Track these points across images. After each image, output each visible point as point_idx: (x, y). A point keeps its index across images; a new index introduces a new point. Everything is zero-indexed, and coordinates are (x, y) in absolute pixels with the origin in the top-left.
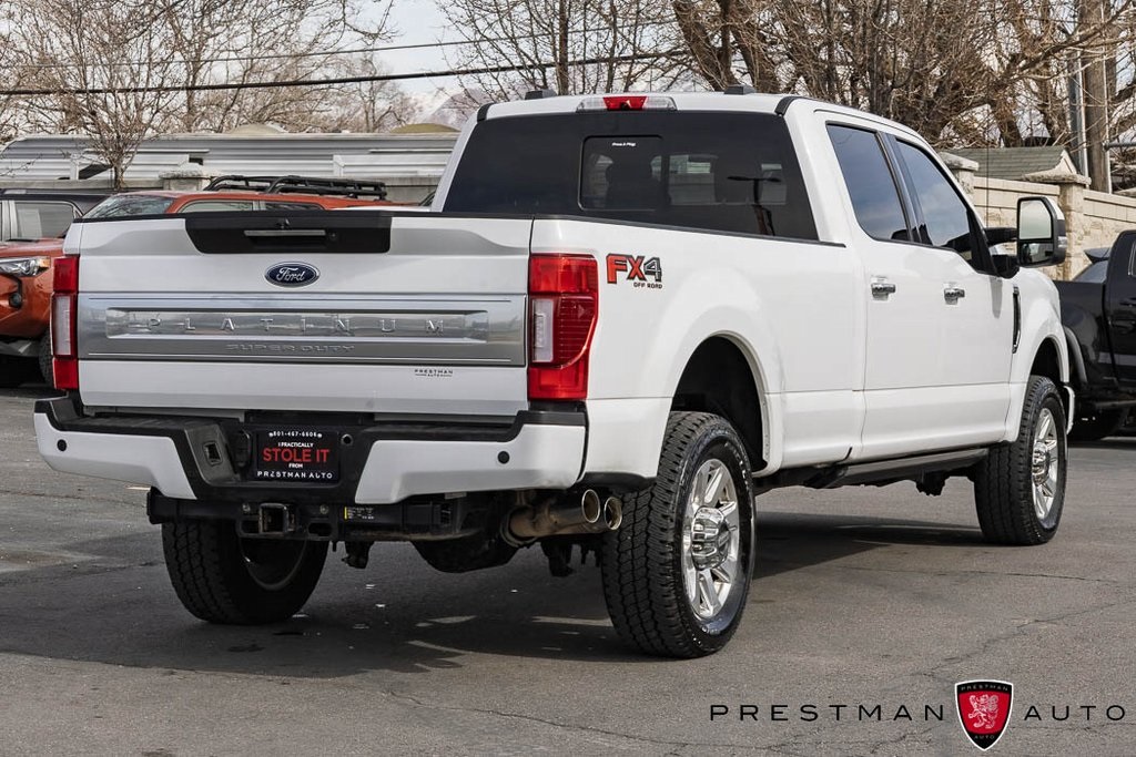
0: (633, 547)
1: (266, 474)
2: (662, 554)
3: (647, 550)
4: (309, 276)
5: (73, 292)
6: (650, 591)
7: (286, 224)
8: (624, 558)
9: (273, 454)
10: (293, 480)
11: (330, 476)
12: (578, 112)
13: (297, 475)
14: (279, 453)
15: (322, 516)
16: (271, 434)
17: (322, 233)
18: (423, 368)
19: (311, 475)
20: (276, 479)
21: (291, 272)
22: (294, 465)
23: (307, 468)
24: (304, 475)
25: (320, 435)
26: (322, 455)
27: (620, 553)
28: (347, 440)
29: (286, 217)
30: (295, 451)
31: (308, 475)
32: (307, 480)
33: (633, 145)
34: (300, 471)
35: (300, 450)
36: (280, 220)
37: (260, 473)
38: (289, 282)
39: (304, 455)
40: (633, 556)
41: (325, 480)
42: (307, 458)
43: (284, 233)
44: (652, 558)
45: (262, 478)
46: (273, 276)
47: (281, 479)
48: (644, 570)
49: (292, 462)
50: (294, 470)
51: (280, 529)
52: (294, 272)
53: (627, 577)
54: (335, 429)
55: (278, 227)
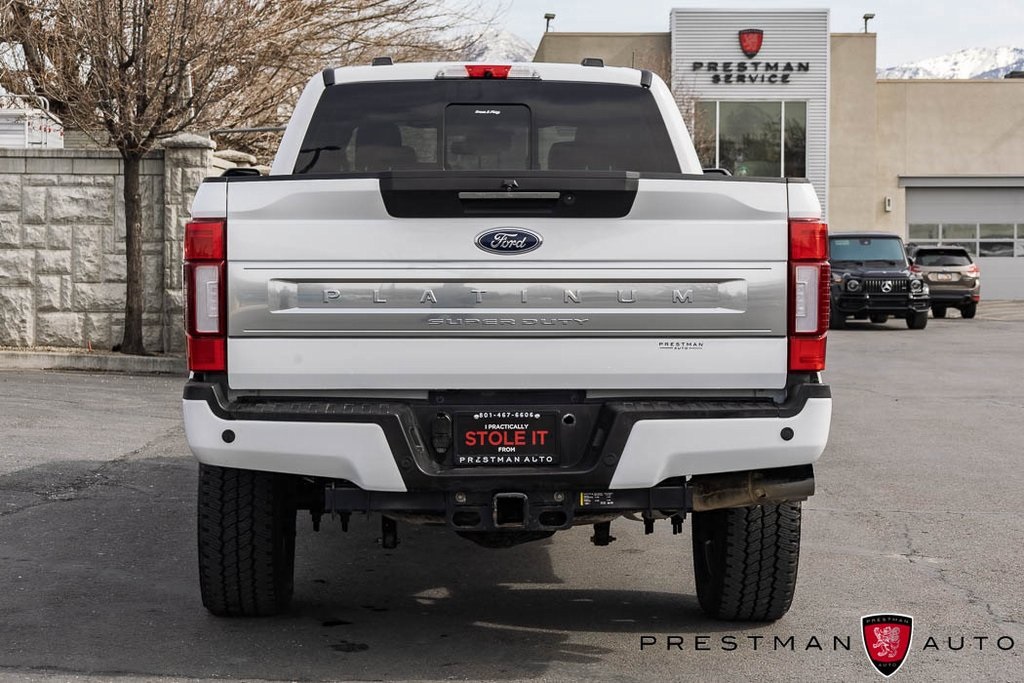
0: (763, 516)
1: (470, 459)
2: (793, 520)
3: (778, 518)
4: (531, 243)
5: (220, 261)
6: (777, 558)
7: (514, 185)
8: (753, 527)
9: (478, 437)
10: (505, 465)
11: (549, 459)
12: (437, 79)
13: (509, 459)
14: (486, 437)
15: (557, 504)
16: (476, 416)
17: (556, 195)
18: (669, 341)
19: (527, 459)
20: (483, 465)
21: (509, 239)
22: (504, 449)
23: (520, 451)
24: (517, 459)
25: (537, 416)
26: (538, 436)
27: (749, 523)
28: (569, 420)
29: (513, 178)
30: (506, 433)
31: (522, 459)
32: (522, 464)
33: (498, 113)
34: (512, 455)
35: (511, 433)
36: (507, 181)
37: (462, 459)
38: (507, 249)
39: (517, 438)
40: (763, 524)
41: (545, 464)
42: (519, 441)
43: (510, 195)
44: (783, 525)
45: (465, 465)
46: (486, 242)
47: (490, 464)
48: (775, 538)
49: (502, 445)
50: (505, 455)
51: (520, 520)
52: (513, 239)
53: (755, 546)
54: (556, 409)
55: (504, 188)
